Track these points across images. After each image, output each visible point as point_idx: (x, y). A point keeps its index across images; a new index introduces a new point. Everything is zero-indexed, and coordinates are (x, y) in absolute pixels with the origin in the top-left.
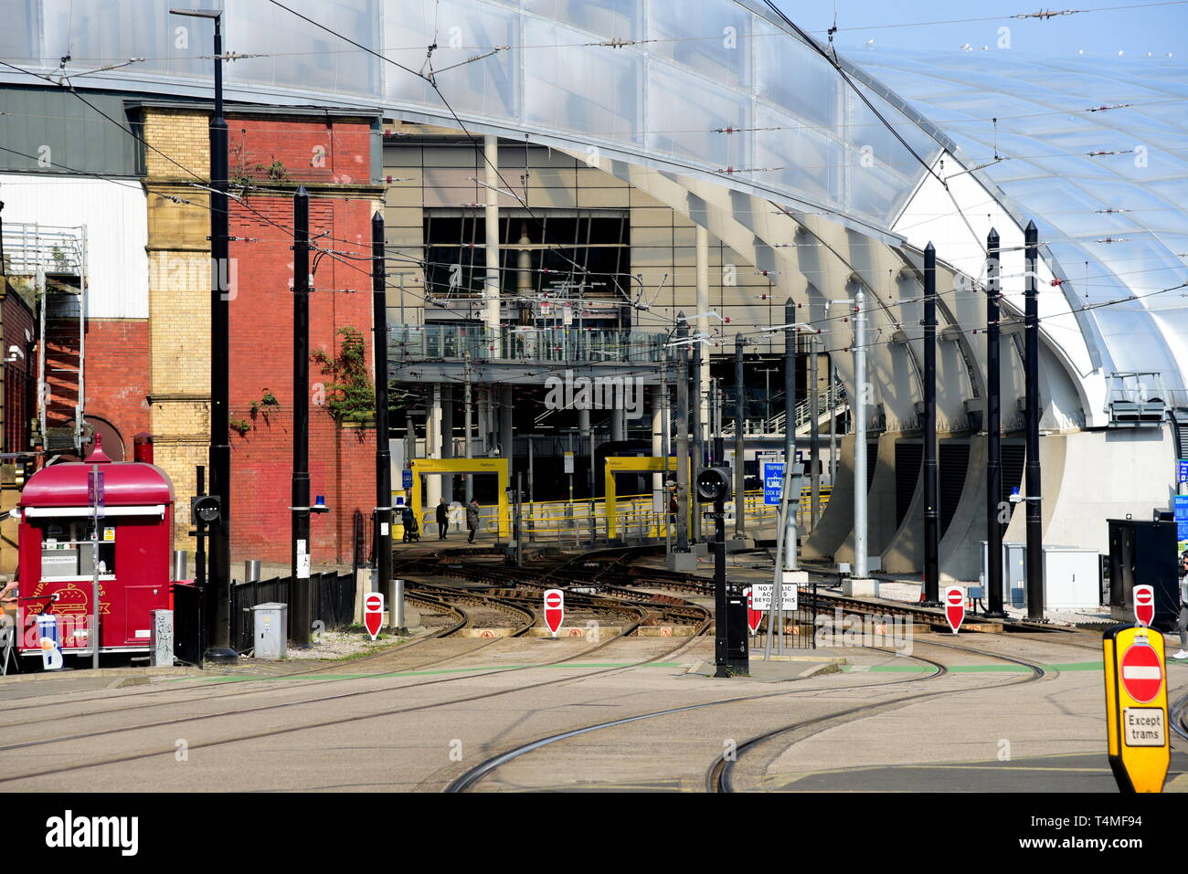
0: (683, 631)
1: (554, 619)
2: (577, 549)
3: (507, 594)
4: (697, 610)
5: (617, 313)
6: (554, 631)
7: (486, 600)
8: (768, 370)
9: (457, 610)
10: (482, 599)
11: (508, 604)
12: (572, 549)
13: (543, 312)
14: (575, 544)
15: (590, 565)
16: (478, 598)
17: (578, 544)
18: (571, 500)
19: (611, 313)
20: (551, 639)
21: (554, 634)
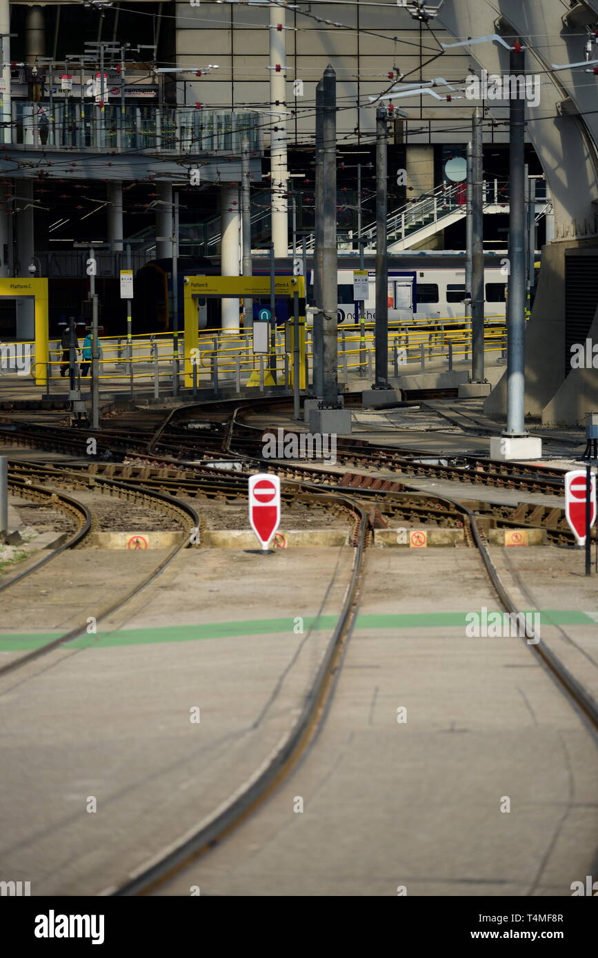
0: (445, 536)
1: (264, 520)
2: (156, 403)
3: (118, 472)
4: (428, 499)
5: (155, 90)
6: (265, 539)
7: (92, 483)
8: (359, 166)
9: (61, 498)
10: (87, 480)
11: (128, 489)
12: (150, 403)
13: (64, 87)
14: (153, 395)
15: (197, 426)
16: (80, 479)
17: (157, 396)
18: (130, 336)
19: (150, 90)
20: (259, 552)
21: (266, 545)
